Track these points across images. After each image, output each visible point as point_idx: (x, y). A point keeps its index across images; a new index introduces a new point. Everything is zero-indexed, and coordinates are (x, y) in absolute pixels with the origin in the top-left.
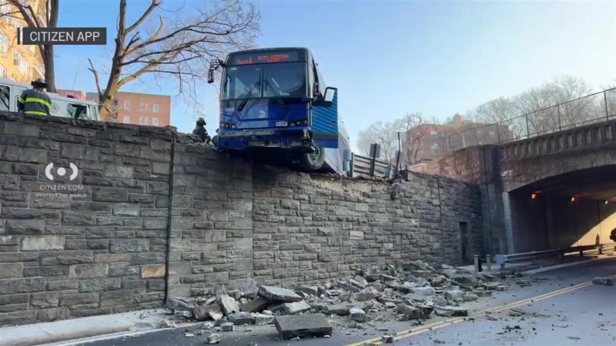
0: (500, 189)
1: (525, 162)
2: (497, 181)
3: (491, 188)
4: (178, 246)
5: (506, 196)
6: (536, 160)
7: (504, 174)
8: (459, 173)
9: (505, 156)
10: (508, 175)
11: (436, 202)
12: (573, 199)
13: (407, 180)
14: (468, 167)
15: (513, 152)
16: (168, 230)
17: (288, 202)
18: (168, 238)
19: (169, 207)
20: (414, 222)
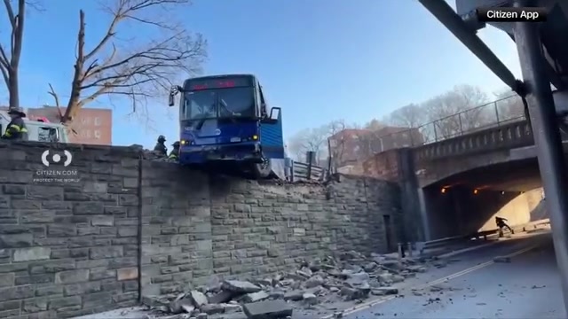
0: (415, 185)
2: (414, 180)
3: (408, 186)
4: (148, 250)
5: (420, 191)
7: (418, 172)
8: (380, 173)
9: (418, 157)
10: (421, 173)
11: (363, 199)
12: (476, 191)
13: (339, 182)
14: (388, 167)
15: (424, 154)
16: (139, 237)
17: (241, 206)
18: (139, 244)
19: (139, 217)
20: (346, 218)
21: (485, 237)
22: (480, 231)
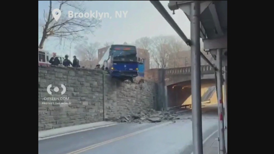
0: (164, 84)
1: (174, 76)
2: (163, 82)
3: (161, 85)
5: (166, 88)
6: (178, 76)
7: (166, 80)
9: (167, 73)
10: (167, 80)
11: (149, 90)
12: (183, 88)
13: (144, 83)
14: (153, 76)
15: (169, 72)
16: (103, 99)
17: (122, 91)
18: (103, 102)
19: (103, 93)
20: (145, 97)
21: (186, 108)
22: (182, 105)
